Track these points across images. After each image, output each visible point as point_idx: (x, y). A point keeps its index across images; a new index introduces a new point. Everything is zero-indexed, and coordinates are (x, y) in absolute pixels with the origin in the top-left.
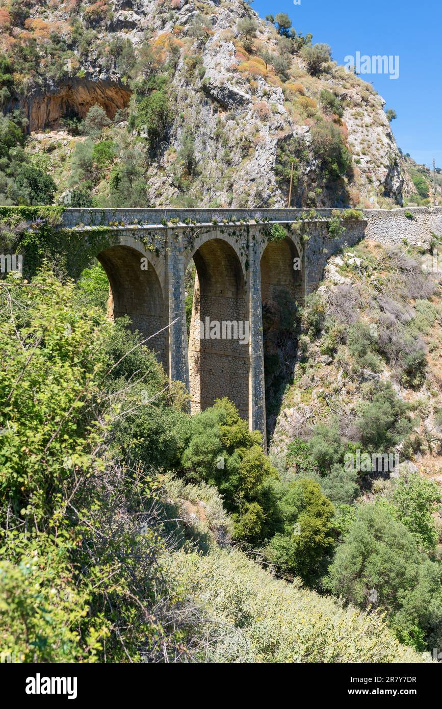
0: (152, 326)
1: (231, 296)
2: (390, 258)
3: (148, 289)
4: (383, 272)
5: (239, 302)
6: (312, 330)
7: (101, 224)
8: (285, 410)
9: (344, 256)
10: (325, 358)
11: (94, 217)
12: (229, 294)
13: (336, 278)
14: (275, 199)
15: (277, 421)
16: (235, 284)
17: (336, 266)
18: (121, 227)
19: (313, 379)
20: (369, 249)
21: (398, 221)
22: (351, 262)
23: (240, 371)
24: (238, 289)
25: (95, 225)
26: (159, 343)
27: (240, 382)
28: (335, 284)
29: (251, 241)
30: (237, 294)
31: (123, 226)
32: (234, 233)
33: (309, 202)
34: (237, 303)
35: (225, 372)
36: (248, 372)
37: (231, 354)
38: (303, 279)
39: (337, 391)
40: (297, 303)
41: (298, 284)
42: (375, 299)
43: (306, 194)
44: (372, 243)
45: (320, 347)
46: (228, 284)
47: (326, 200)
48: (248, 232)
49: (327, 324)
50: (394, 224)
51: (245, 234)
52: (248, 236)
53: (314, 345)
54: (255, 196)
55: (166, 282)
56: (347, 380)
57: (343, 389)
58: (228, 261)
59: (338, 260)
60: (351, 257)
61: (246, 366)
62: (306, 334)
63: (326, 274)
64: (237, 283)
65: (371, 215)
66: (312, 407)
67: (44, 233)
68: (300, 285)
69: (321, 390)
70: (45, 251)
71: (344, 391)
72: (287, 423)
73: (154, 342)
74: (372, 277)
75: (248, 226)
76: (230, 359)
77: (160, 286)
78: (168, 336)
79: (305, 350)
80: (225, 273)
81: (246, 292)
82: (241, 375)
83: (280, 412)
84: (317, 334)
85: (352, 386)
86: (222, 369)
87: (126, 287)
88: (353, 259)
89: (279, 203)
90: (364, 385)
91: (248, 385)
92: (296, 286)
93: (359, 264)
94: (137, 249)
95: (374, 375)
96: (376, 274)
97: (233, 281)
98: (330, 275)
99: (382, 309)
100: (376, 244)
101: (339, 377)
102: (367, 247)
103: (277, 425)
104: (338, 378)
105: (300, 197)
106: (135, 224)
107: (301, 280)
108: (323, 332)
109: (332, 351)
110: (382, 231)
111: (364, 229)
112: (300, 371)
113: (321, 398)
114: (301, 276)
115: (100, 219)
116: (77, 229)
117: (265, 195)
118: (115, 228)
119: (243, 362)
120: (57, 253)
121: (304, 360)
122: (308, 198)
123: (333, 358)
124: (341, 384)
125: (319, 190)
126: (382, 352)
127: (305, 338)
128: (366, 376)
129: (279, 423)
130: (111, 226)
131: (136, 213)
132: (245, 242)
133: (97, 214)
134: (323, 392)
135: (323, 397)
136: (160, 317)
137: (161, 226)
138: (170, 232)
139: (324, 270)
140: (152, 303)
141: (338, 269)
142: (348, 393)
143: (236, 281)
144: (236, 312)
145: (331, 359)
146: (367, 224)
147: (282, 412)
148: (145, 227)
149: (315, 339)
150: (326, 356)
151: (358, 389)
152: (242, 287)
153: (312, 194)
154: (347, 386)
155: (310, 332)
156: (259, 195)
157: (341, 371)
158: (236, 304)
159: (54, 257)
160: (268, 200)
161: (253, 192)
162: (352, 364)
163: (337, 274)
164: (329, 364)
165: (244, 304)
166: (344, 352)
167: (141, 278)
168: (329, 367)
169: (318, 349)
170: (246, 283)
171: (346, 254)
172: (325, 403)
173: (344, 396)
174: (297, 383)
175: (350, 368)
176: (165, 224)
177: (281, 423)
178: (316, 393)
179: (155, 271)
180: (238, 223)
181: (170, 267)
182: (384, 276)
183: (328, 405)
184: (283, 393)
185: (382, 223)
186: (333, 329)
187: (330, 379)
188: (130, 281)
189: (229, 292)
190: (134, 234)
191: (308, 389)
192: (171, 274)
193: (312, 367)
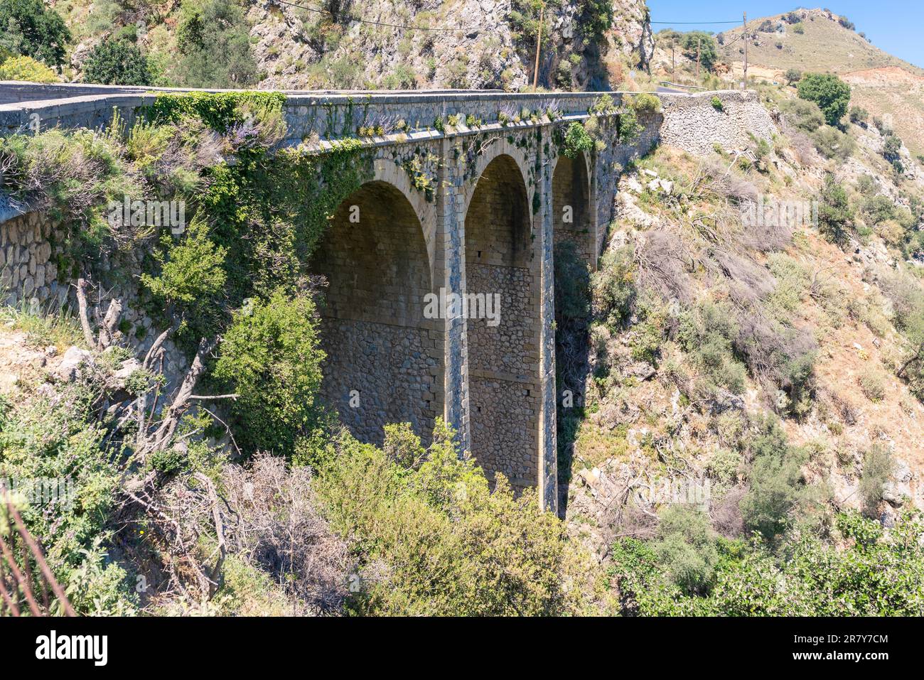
0: (398, 348)
1: (499, 262)
2: (709, 177)
3: (395, 269)
4: (703, 203)
5: (517, 274)
6: (615, 315)
7: (345, 133)
8: (581, 472)
9: (639, 175)
10: (642, 367)
11: (334, 117)
12: (497, 260)
13: (637, 216)
14: (512, 72)
15: (569, 495)
16: (509, 239)
17: (632, 194)
18: (378, 140)
19: (625, 410)
20: (672, 162)
21: (704, 114)
22: (653, 185)
23: (518, 411)
24: (514, 250)
25: (335, 136)
26: (418, 386)
27: (517, 430)
28: (639, 228)
29: (543, 156)
30: (513, 259)
31: (381, 136)
32: (524, 142)
33: (560, 78)
34: (512, 275)
35: (484, 411)
36: (535, 412)
37: (498, 375)
38: (591, 220)
39: (673, 432)
40: (589, 267)
41: (581, 229)
42: (712, 255)
43: (555, 65)
44: (675, 153)
45: (631, 346)
46: (494, 238)
47: (583, 75)
48: (539, 138)
49: (641, 303)
50: (698, 118)
51: (535, 141)
52: (539, 145)
53: (617, 342)
54: (481, 66)
55: (439, 256)
56: (690, 408)
57: (685, 426)
58: (502, 194)
59: (632, 182)
60: (653, 178)
61: (531, 400)
62: (603, 320)
63: (618, 209)
64: (513, 237)
65: (667, 103)
66: (635, 465)
67: (247, 164)
68: (585, 231)
69: (644, 431)
70: (250, 211)
71: (685, 432)
72: (590, 500)
73: (405, 384)
74: (690, 213)
75: (539, 128)
76: (496, 385)
77: (426, 264)
78: (442, 371)
79: (602, 353)
80: (490, 217)
81: (533, 256)
82: (521, 418)
83: (571, 476)
84: (624, 322)
85: (702, 421)
86: (479, 405)
87: (340, 262)
88: (658, 180)
89: (519, 82)
90: (723, 419)
91: (534, 438)
92: (578, 233)
93: (668, 189)
94: (398, 187)
95: (734, 397)
96: (694, 207)
97: (506, 234)
98: (625, 211)
99: (726, 272)
100: (682, 153)
101: (675, 407)
102: (669, 159)
103: (569, 502)
104: (672, 407)
105: (546, 68)
106: (399, 131)
107: (588, 222)
108: (634, 319)
109: (652, 355)
110: (685, 131)
111: (658, 127)
112: (596, 393)
113: (647, 447)
114: (589, 215)
115: (343, 121)
116: (306, 149)
117: (497, 64)
118: (369, 141)
119: (525, 393)
120: (275, 214)
121: (602, 372)
122: (559, 71)
123: (656, 367)
124: (679, 417)
125: (577, 58)
126: (740, 354)
127: (600, 331)
128: (720, 400)
129: (573, 498)
130: (362, 137)
131: (399, 106)
132: (535, 158)
133: (339, 108)
134: (650, 435)
135: (651, 444)
136: (420, 329)
137: (436, 133)
138: (447, 146)
139: (614, 201)
140: (402, 298)
141: (636, 199)
142: (694, 434)
143: (512, 233)
144: (511, 295)
145: (652, 370)
146: (663, 118)
147: (575, 476)
148: (415, 136)
149: (619, 332)
150: (644, 365)
151: (712, 426)
152: (525, 246)
153: (565, 65)
154: (692, 423)
155: (611, 320)
156: (486, 63)
157: (677, 395)
158: (511, 279)
159: (270, 227)
160: (501, 72)
161: (475, 57)
162: (695, 380)
163: (637, 208)
164: (649, 379)
165: (529, 279)
166: (674, 357)
167: (381, 246)
168: (651, 384)
169: (626, 350)
170: (533, 237)
171: (643, 172)
172: (655, 456)
173: (687, 441)
174: (593, 417)
175: (691, 386)
176: (442, 130)
177: (578, 498)
178: (636, 437)
179: (421, 233)
180: (530, 123)
181: (447, 221)
182: (707, 209)
183: (661, 459)
184: (574, 439)
185: (683, 117)
186: (654, 314)
187: (657, 408)
188: (353, 250)
189: (495, 255)
190: (394, 155)
191: (618, 428)
192: (447, 237)
193: (616, 383)
